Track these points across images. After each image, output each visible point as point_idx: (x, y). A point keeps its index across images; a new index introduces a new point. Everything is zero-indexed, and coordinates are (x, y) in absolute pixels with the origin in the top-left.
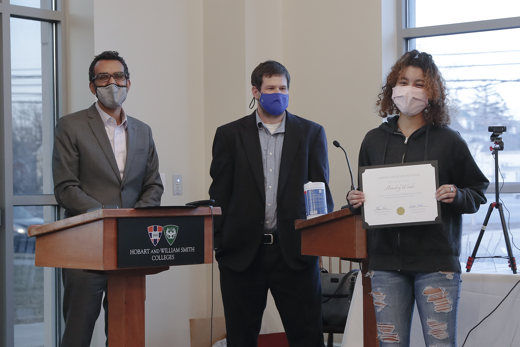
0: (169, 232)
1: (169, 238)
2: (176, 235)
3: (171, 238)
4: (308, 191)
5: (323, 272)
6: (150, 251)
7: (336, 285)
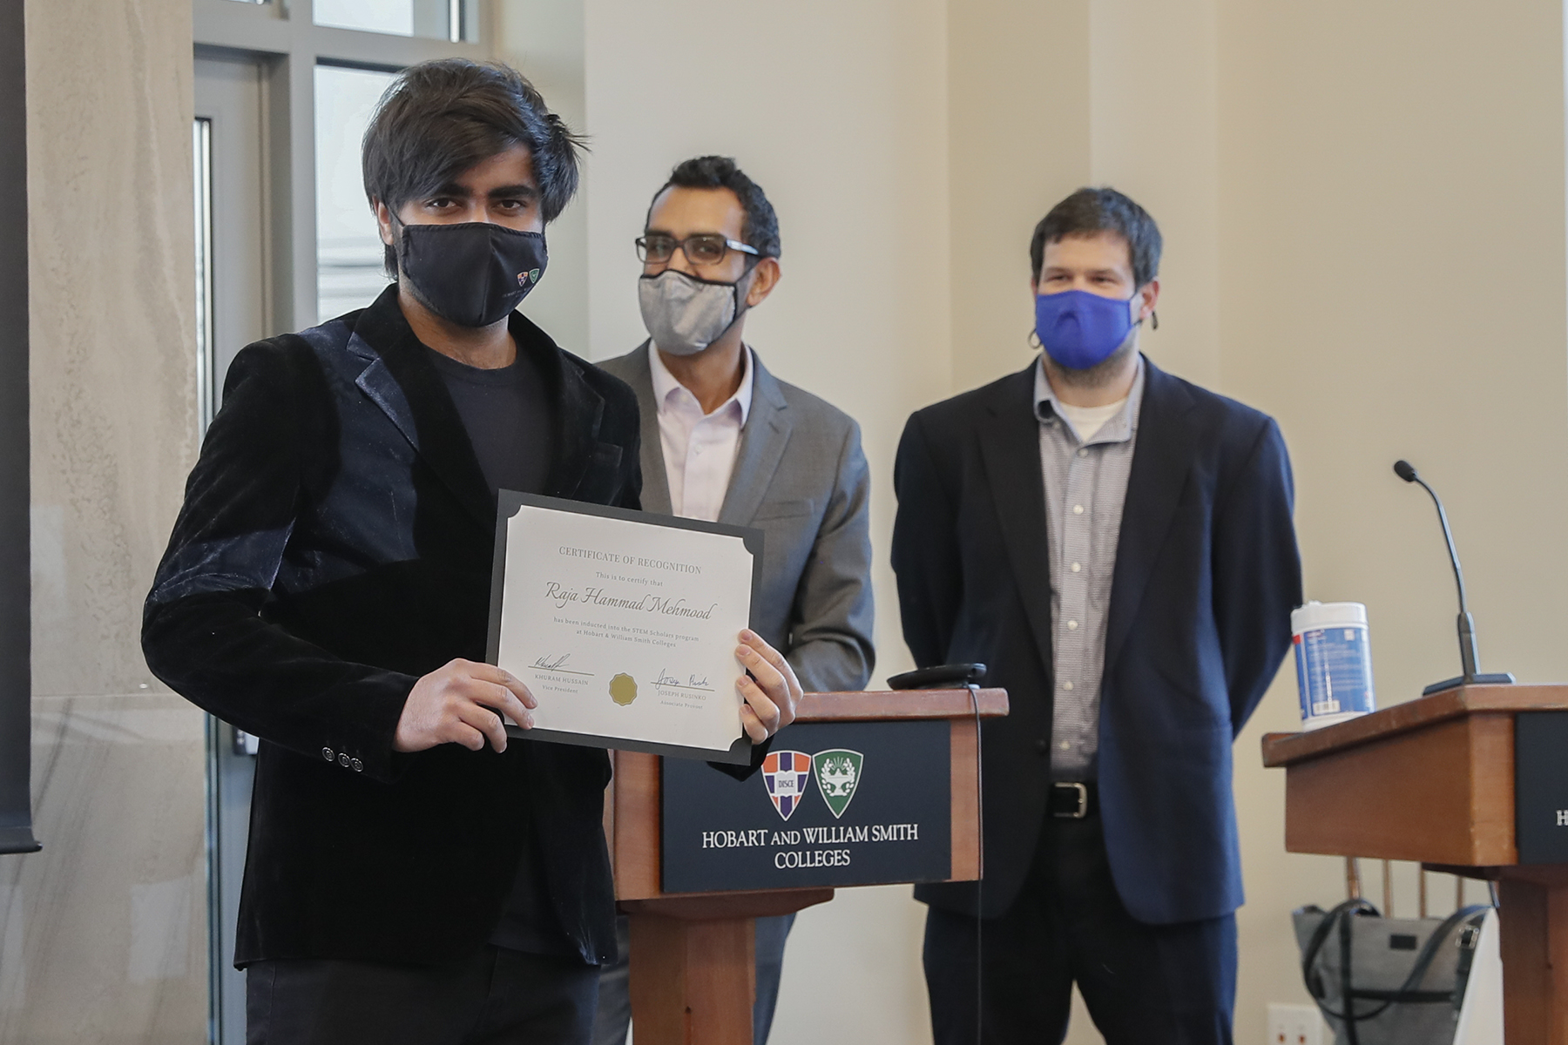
0: (832, 772)
1: (832, 795)
2: (854, 783)
3: (839, 792)
4: (1306, 634)
5: (1363, 912)
6: (768, 837)
7: (1409, 959)
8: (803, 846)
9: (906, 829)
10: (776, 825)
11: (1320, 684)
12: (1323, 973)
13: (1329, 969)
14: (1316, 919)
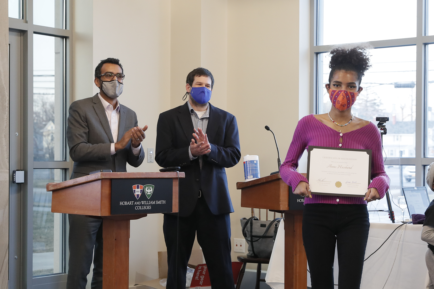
0: (148, 189)
1: (148, 194)
2: (152, 192)
3: (149, 193)
4: (246, 161)
5: (255, 219)
6: (134, 203)
7: (265, 229)
8: (141, 205)
9: (163, 202)
10: (136, 200)
11: (249, 172)
12: (246, 232)
13: (247, 231)
14: (246, 221)
